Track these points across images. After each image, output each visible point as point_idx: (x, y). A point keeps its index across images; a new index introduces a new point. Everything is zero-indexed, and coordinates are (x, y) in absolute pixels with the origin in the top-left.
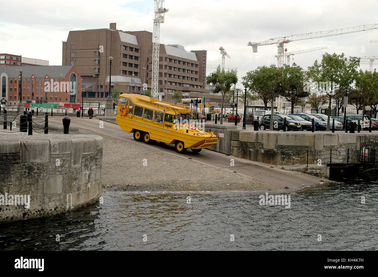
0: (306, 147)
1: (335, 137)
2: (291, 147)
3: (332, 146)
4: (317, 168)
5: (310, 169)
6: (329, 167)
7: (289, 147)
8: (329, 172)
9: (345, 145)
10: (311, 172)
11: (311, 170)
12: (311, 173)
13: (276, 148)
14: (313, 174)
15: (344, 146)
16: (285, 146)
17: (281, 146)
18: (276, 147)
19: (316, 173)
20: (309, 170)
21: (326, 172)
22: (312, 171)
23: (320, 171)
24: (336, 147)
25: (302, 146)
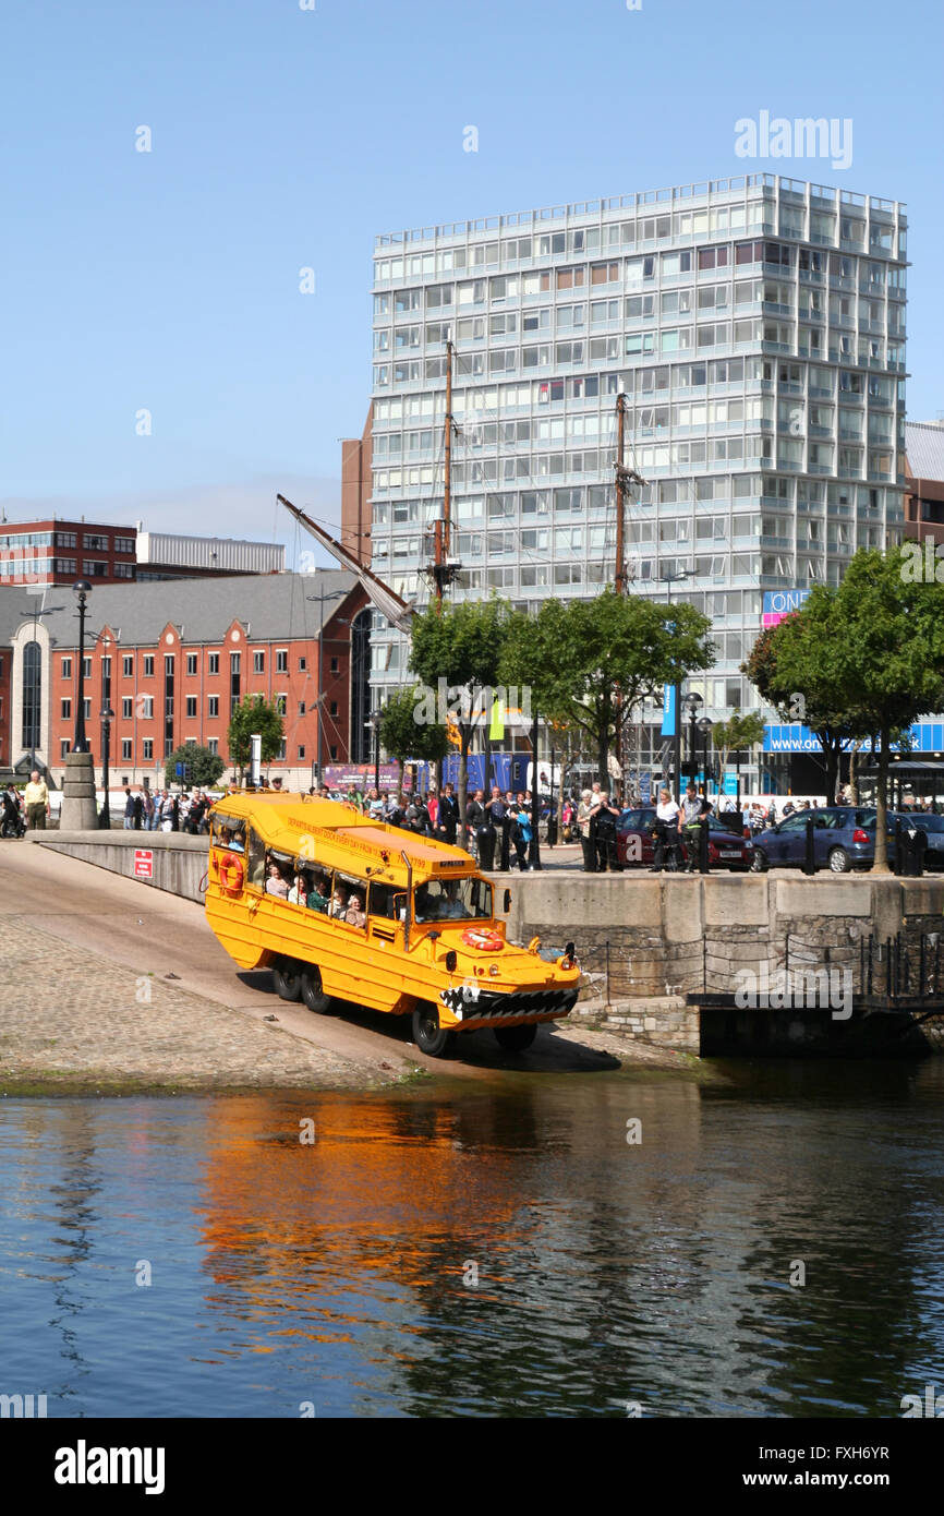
0: (632, 930)
1: (757, 889)
2: (572, 930)
3: (743, 926)
4: (646, 1013)
5: (619, 1014)
6: (696, 1008)
7: (566, 933)
8: (697, 1029)
9: (810, 922)
10: (623, 1027)
11: (622, 1020)
12: (620, 1030)
13: (518, 936)
14: (632, 1036)
15: (803, 928)
16: (552, 926)
17: (537, 926)
18: (518, 931)
19: (640, 1029)
20: (612, 1019)
21: (685, 1025)
22: (626, 1024)
23: (659, 1023)
24: (761, 930)
25: (613, 927)
